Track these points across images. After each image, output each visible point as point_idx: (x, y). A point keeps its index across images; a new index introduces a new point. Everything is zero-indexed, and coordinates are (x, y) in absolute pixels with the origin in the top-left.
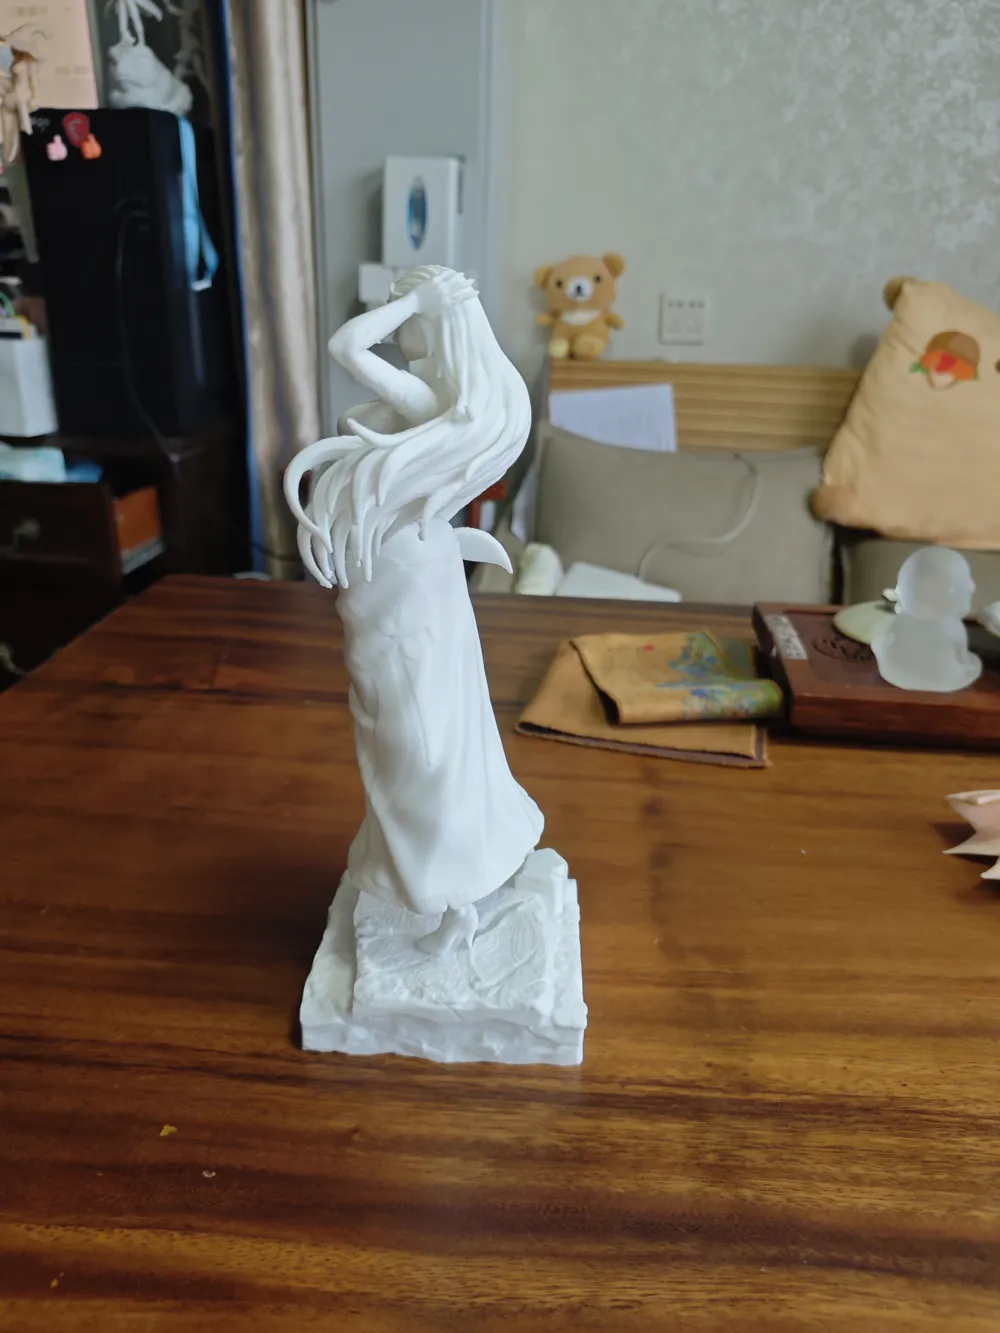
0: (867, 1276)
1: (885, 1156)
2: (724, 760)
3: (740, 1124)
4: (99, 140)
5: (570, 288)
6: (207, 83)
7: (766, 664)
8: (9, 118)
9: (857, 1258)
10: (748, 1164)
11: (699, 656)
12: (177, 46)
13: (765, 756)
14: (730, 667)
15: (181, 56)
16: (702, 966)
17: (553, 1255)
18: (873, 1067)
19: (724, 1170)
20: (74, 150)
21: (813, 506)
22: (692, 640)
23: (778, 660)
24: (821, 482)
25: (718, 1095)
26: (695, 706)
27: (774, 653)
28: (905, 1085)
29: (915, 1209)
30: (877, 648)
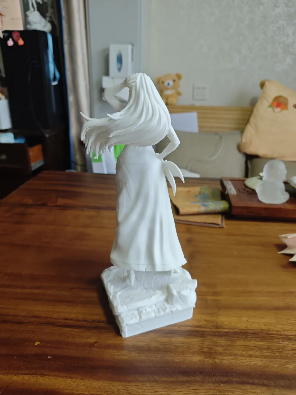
0: (254, 387)
1: (260, 348)
2: (211, 225)
3: (215, 339)
4: (23, 39)
5: (166, 84)
6: (56, 22)
7: (224, 196)
9: (251, 381)
10: (217, 352)
11: (204, 194)
12: (47, 12)
13: (224, 224)
14: (213, 197)
15: (48, 14)
17: (156, 381)
18: (256, 320)
19: (210, 354)
20: (16, 43)
21: (239, 148)
22: (201, 189)
23: (228, 194)
24: (241, 141)
25: (208, 330)
26: (203, 209)
27: (226, 192)
28: (266, 326)
29: (269, 365)
30: (257, 191)
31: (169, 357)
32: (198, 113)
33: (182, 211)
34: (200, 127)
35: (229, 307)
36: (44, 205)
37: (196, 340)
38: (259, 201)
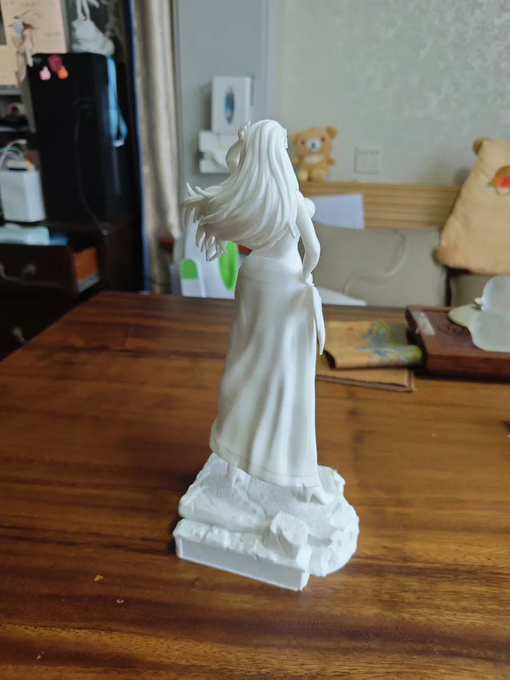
0: (470, 661)
1: (479, 597)
2: (391, 388)
3: (401, 579)
4: (67, 69)
5: (309, 144)
6: (122, 40)
7: (413, 337)
8: (21, 59)
9: (465, 651)
10: (406, 600)
11: (377, 333)
12: (106, 21)
13: (413, 385)
14: (393, 339)
15: (109, 26)
16: (381, 495)
17: (301, 647)
18: (472, 549)
19: (392, 604)
20: (54, 75)
21: (436, 257)
24: (439, 245)
25: (389, 563)
26: (376, 359)
27: (417, 331)
28: (489, 559)
29: (496, 625)
30: (472, 329)
31: (322, 608)
32: (365, 196)
33: (339, 362)
34: (367, 220)
36: (103, 349)
38: (475, 347)
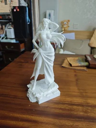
2: (83, 70)
3: (87, 107)
5: (64, 23)
8: (10, 7)
10: (88, 112)
13: (87, 70)
16: (82, 91)
17: (69, 120)
22: (79, 58)
24: (90, 43)
25: (85, 104)
31: (72, 112)
32: (75, 33)
33: (73, 65)
35: (91, 97)
36: (27, 62)
37: (81, 107)
